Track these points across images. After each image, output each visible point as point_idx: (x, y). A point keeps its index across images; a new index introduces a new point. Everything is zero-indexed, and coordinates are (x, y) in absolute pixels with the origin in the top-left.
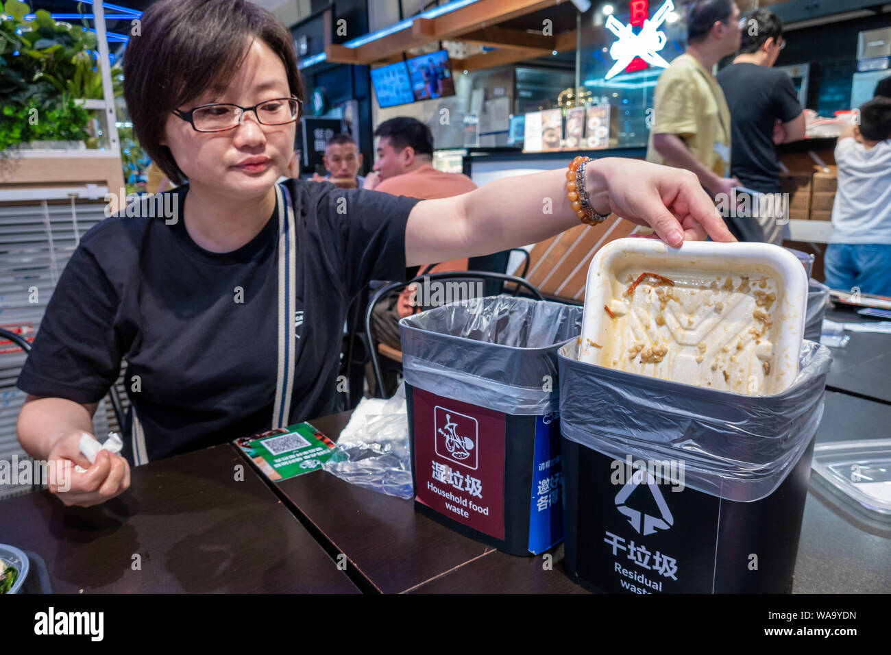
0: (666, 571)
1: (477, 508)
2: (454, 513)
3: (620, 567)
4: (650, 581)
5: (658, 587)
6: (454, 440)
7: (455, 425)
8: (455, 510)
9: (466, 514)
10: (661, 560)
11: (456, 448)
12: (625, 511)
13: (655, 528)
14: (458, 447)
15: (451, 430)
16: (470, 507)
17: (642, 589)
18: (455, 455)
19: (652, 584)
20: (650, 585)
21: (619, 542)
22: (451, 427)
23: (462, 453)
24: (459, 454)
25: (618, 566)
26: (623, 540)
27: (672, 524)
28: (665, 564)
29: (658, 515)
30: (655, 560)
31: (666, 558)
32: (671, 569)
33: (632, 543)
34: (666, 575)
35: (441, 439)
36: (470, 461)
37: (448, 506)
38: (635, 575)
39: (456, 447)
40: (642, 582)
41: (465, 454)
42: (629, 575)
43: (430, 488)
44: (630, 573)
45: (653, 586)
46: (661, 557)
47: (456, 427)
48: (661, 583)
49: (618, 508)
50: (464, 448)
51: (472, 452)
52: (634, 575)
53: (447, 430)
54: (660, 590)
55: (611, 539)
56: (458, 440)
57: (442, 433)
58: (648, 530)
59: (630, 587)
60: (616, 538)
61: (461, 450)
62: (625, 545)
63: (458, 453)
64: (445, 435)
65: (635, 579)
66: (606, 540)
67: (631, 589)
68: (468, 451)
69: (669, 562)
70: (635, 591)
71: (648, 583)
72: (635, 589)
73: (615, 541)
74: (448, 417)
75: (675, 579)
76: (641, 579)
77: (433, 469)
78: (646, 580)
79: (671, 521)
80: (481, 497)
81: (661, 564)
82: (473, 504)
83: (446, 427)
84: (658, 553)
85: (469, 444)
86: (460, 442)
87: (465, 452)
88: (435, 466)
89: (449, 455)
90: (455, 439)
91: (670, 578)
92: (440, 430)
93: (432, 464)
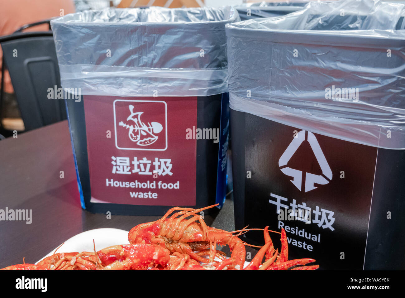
0: (324, 224)
1: (167, 186)
2: (141, 198)
3: (283, 225)
4: (310, 235)
5: (316, 238)
6: (139, 128)
7: (140, 114)
8: (141, 195)
9: (155, 196)
10: (320, 213)
11: (142, 137)
12: (287, 171)
13: (315, 185)
14: (145, 134)
15: (135, 120)
16: (159, 187)
17: (303, 242)
18: (141, 143)
19: (312, 237)
20: (309, 238)
21: (282, 202)
22: (136, 117)
23: (149, 138)
24: (146, 141)
25: (281, 224)
26: (286, 200)
27: (331, 178)
28: (324, 217)
29: (318, 171)
30: (315, 214)
31: (324, 211)
32: (329, 221)
33: (294, 201)
34: (324, 227)
35: (123, 132)
36: (160, 143)
37: (133, 195)
38: (297, 230)
39: (141, 135)
40: (303, 236)
41: (153, 139)
42: (290, 230)
43: (110, 184)
44: (292, 228)
45: (312, 239)
46: (320, 211)
47: (142, 116)
48: (319, 235)
49: (282, 170)
50: (151, 133)
51: (161, 135)
52: (295, 231)
53: (130, 121)
54: (319, 241)
55: (275, 200)
56: (145, 127)
57: (124, 125)
58: (309, 187)
59: (292, 241)
60: (279, 198)
61: (148, 135)
62: (288, 203)
63: (145, 139)
64: (128, 126)
65: (297, 234)
66: (271, 201)
67: (293, 243)
68: (156, 135)
69: (327, 215)
70: (296, 245)
71: (308, 236)
72: (296, 243)
73: (279, 201)
74: (131, 108)
75: (332, 229)
76: (301, 233)
77: (112, 165)
78: (306, 233)
79: (330, 175)
80: (171, 174)
81: (320, 218)
82: (162, 183)
83: (130, 118)
84: (317, 208)
85: (157, 127)
86: (147, 130)
87: (152, 137)
88: (116, 161)
89: (134, 145)
90: (140, 126)
91: (328, 229)
92: (121, 124)
93: (112, 160)
